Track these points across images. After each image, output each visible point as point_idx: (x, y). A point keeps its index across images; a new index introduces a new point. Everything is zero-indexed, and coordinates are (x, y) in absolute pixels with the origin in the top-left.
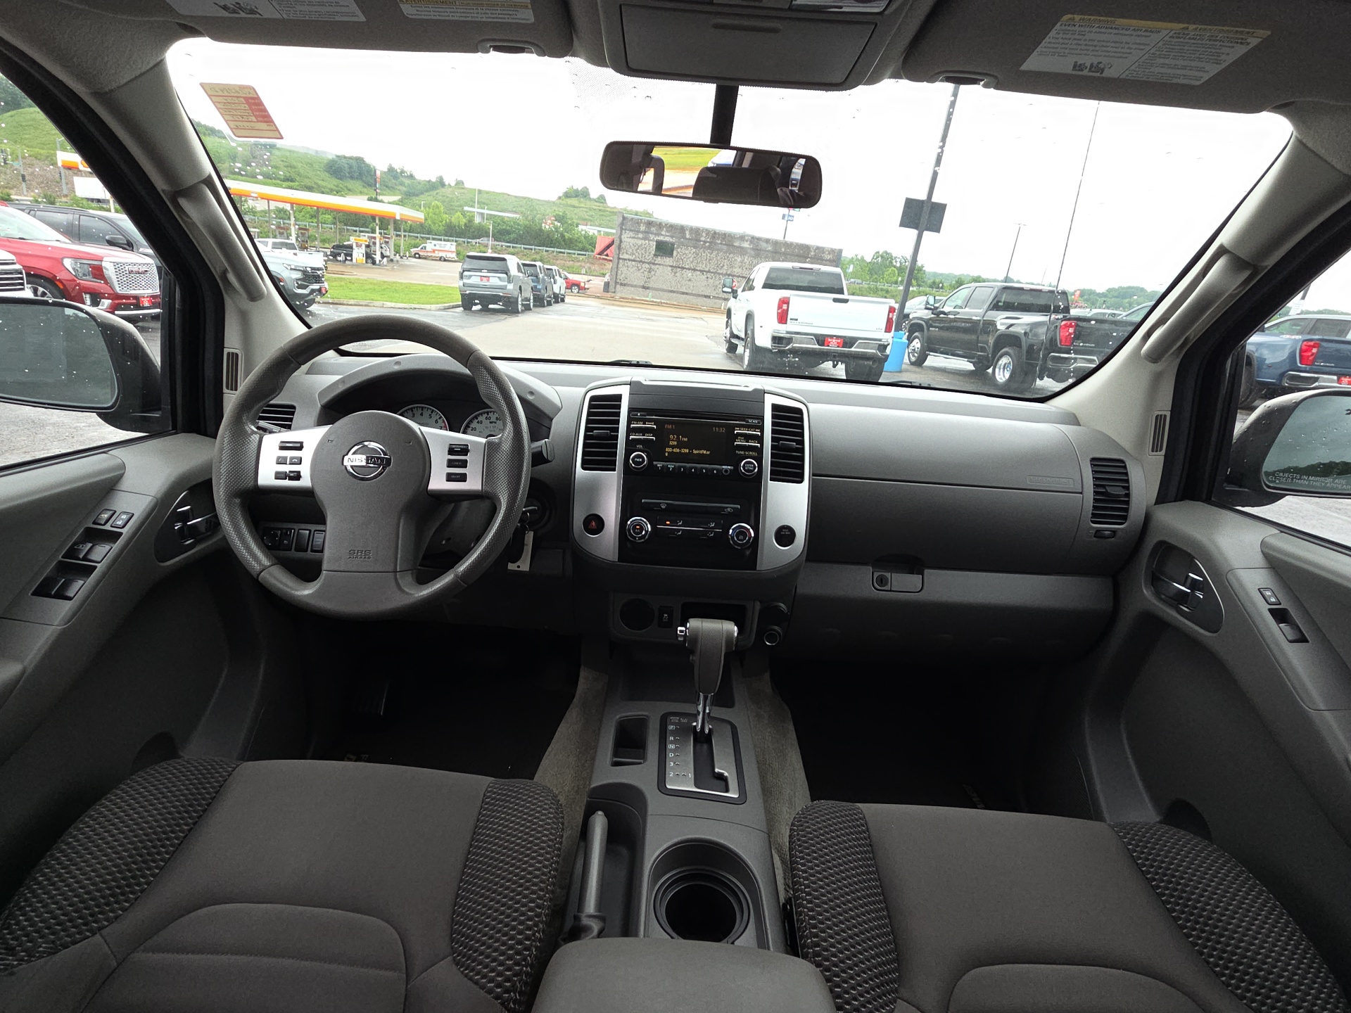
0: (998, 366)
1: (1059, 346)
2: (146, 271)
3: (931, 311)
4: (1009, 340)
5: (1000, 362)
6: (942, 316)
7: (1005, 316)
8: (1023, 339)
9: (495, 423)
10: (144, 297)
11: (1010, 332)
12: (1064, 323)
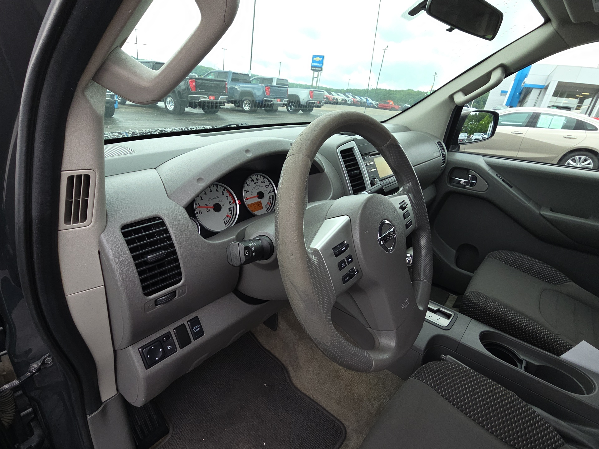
0: (167, 103)
1: (191, 91)
5: (167, 100)
9: (257, 182)
12: (190, 80)
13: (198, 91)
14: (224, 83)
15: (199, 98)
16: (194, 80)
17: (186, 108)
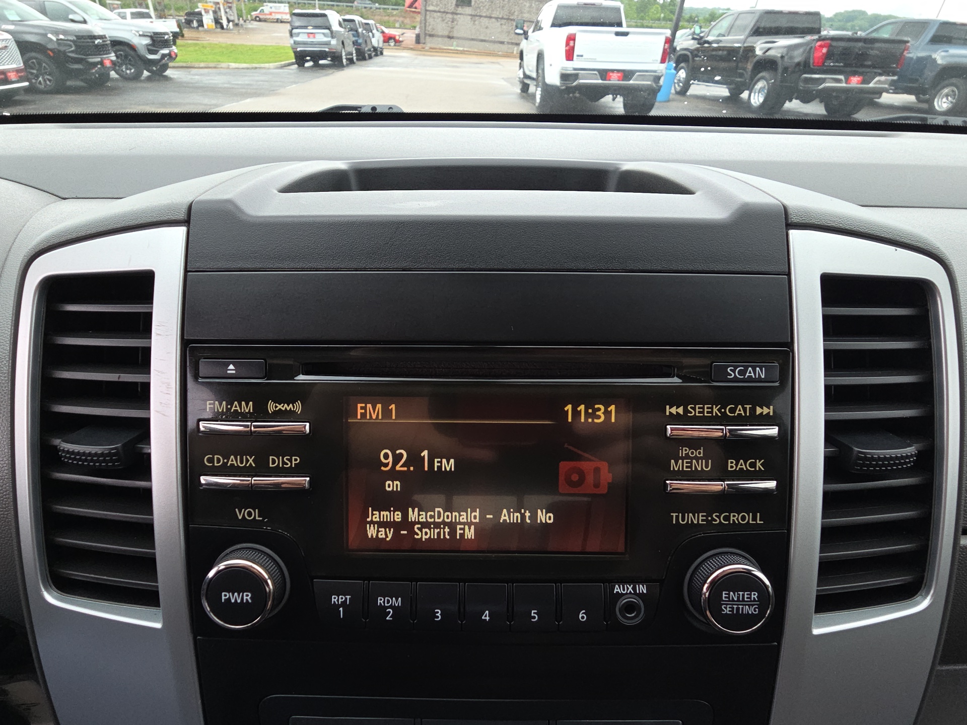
0: (753, 91)
1: (812, 67)
2: (6, 47)
3: (696, 42)
4: (767, 64)
5: (756, 87)
6: (706, 45)
7: (764, 41)
8: (780, 62)
10: (10, 72)
11: (768, 56)
12: (819, 43)
13: (828, 66)
14: (902, 46)
15: (823, 81)
16: (829, 42)
17: (787, 102)
